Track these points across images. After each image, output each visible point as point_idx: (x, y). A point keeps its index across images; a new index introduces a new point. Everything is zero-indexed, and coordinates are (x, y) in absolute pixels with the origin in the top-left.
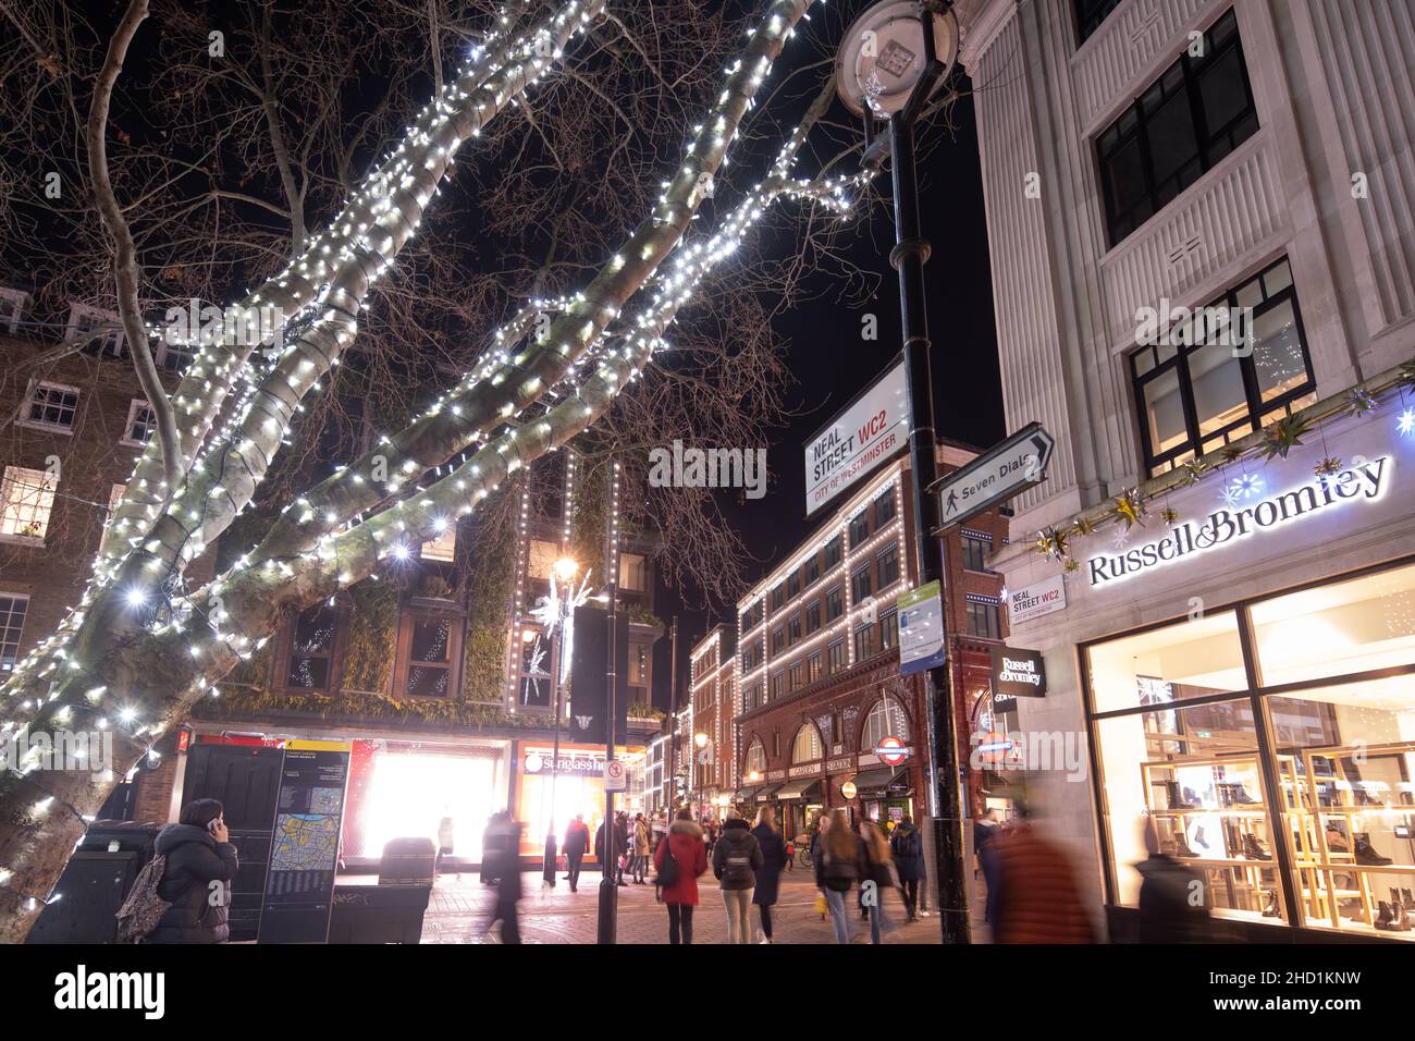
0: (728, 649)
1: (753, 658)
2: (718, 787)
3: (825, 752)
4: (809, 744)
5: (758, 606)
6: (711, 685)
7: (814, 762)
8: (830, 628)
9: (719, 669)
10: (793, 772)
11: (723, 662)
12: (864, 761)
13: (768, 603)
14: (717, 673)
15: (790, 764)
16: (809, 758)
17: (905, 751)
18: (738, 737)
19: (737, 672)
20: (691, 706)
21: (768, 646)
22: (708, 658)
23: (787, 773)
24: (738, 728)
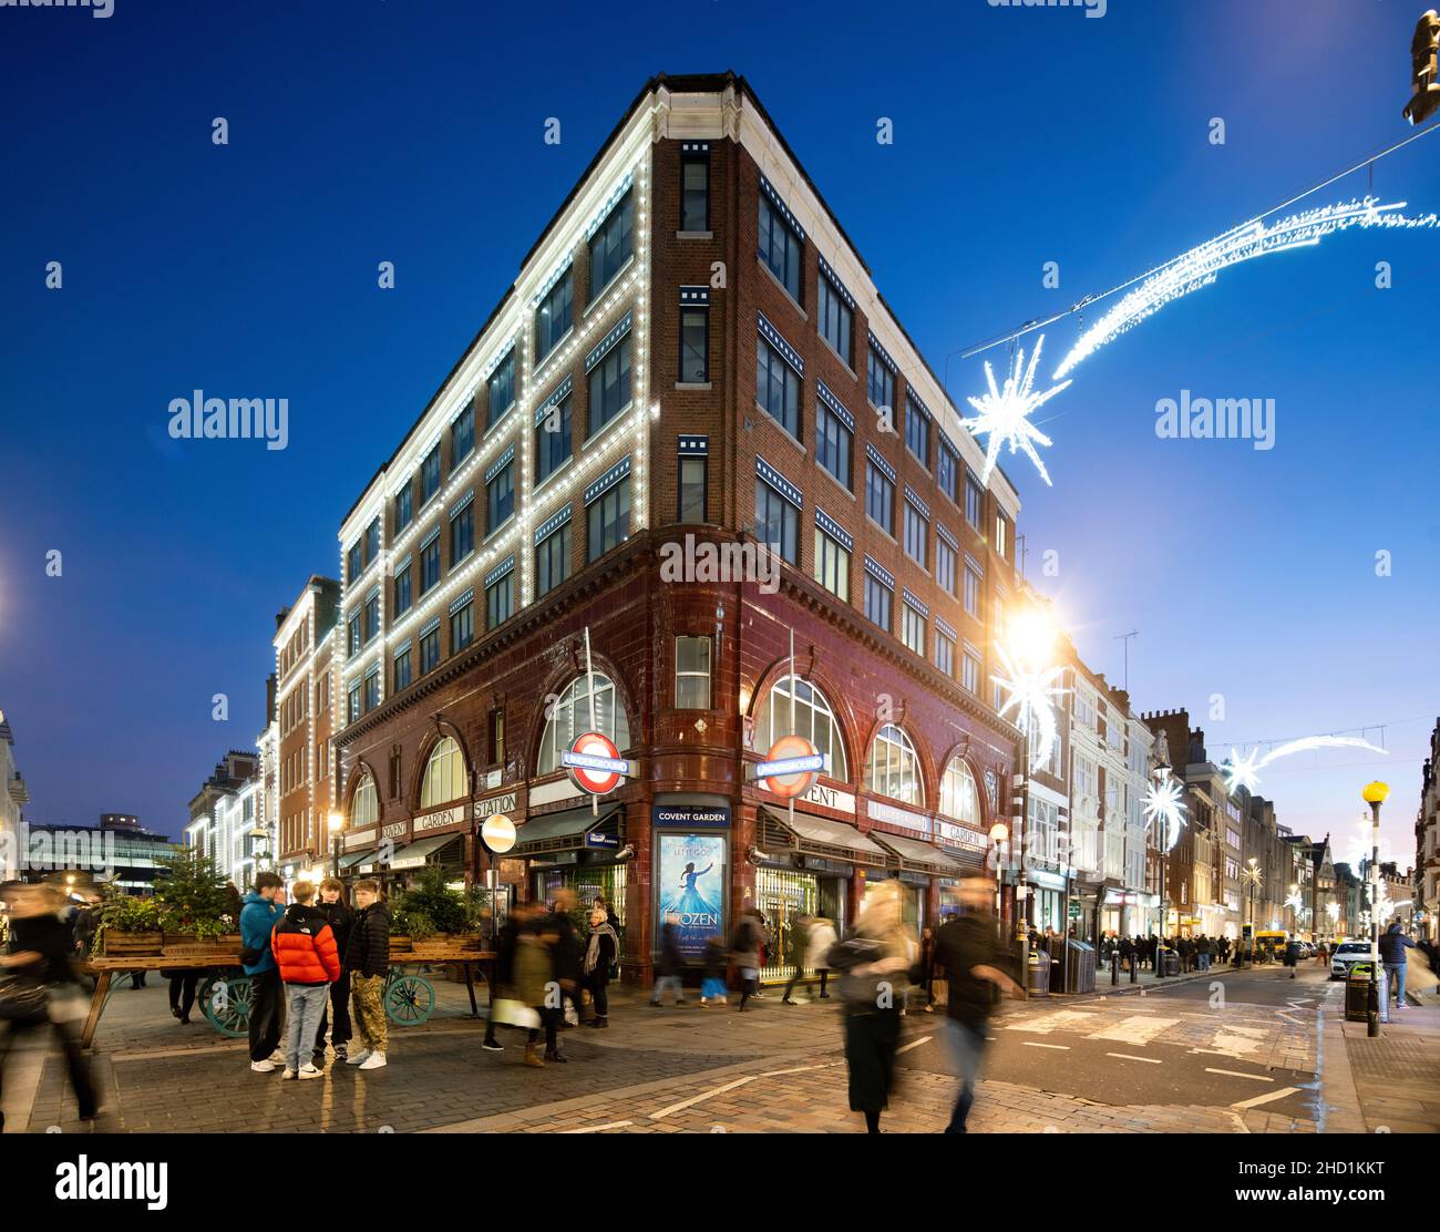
0: (326, 615)
1: (364, 627)
2: (311, 853)
3: (473, 785)
4: (447, 773)
5: (370, 531)
6: (303, 685)
7: (453, 804)
8: (490, 545)
9: (313, 656)
10: (420, 824)
11: (318, 639)
12: (541, 796)
13: (388, 520)
14: (310, 665)
15: (415, 809)
16: (447, 799)
17: (621, 766)
18: (339, 771)
19: (339, 656)
20: (275, 727)
21: (387, 603)
22: (298, 642)
23: (410, 826)
24: (339, 755)
